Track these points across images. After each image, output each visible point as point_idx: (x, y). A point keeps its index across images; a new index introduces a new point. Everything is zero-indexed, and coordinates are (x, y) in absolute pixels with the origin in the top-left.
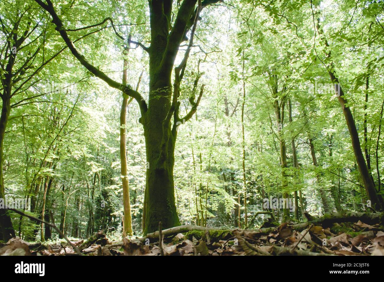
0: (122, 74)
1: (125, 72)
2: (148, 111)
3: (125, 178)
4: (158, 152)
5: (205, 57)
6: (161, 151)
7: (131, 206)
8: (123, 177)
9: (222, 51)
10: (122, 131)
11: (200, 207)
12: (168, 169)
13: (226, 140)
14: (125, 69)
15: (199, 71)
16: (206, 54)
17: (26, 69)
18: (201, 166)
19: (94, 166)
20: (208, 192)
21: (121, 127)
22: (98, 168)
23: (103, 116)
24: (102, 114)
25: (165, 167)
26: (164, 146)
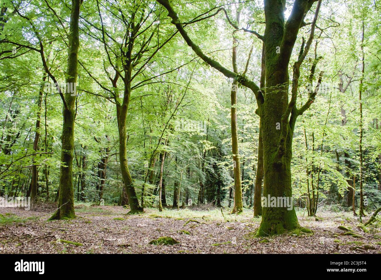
0: (232, 51)
1: (234, 49)
2: (265, 102)
3: (236, 156)
4: (275, 146)
5: (320, 33)
6: (280, 146)
7: (241, 182)
8: (234, 155)
9: (340, 24)
10: (233, 110)
11: (311, 186)
12: (286, 163)
13: (341, 118)
14: (235, 46)
15: (316, 55)
16: (322, 30)
17: (143, 52)
18: (314, 145)
19: (207, 144)
20: (321, 171)
21: (232, 106)
22: (211, 146)
23: (213, 93)
24: (212, 91)
25: (283, 161)
26: (282, 141)
